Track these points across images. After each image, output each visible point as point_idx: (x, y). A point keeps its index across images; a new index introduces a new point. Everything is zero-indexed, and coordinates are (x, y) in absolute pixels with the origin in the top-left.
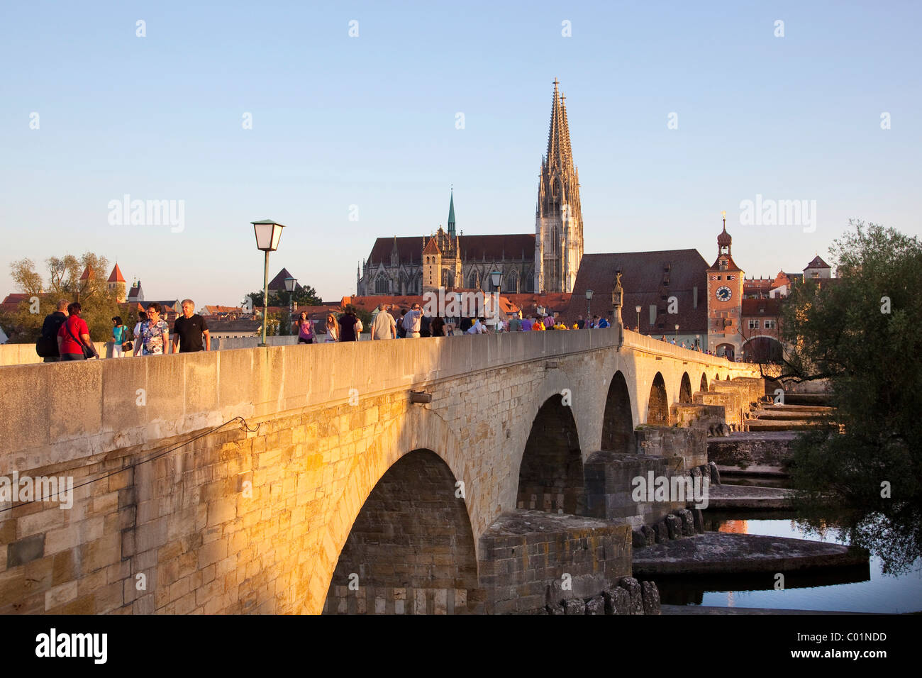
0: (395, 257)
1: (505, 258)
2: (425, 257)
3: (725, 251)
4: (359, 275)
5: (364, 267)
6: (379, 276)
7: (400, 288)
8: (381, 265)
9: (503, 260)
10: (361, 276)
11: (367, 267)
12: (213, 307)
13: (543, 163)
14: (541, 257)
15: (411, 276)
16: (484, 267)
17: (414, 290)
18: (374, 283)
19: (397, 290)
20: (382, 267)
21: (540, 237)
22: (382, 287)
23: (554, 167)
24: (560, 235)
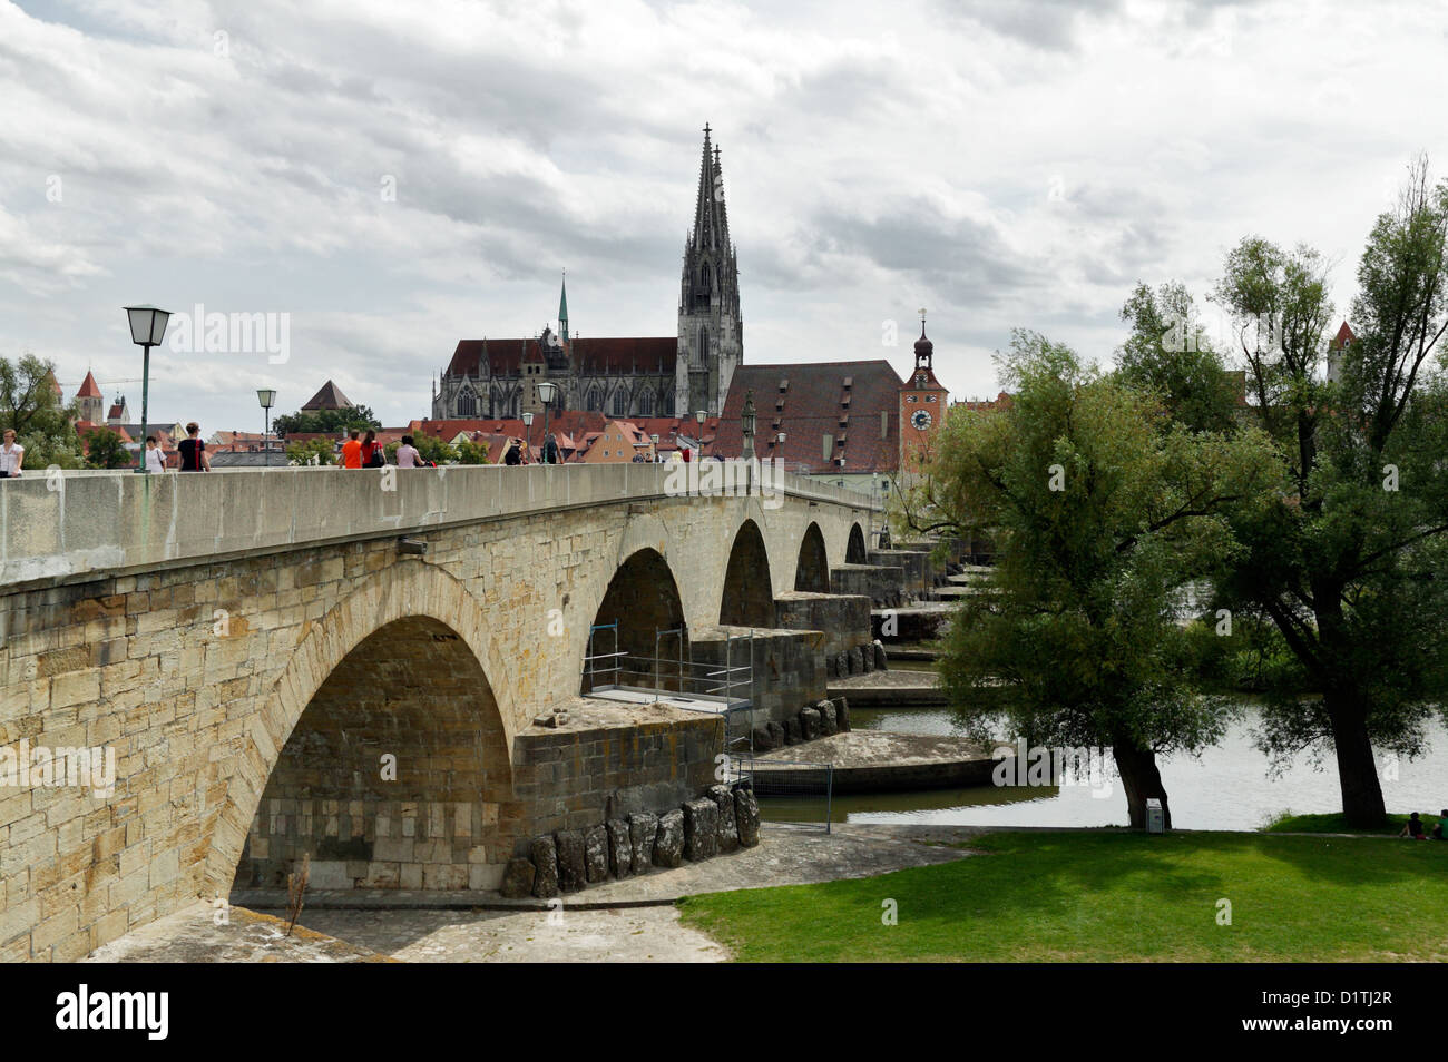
0: (483, 368)
1: (636, 370)
2: (524, 367)
3: (924, 363)
4: (434, 391)
5: (443, 379)
6: (462, 392)
7: (491, 410)
8: (466, 377)
9: (634, 373)
10: (438, 392)
11: (446, 379)
12: (229, 433)
13: (689, 241)
14: (682, 369)
15: (508, 393)
16: (607, 383)
17: (511, 412)
18: (456, 402)
19: (487, 412)
20: (466, 381)
21: (682, 344)
22: (467, 407)
23: (703, 247)
24: (711, 339)
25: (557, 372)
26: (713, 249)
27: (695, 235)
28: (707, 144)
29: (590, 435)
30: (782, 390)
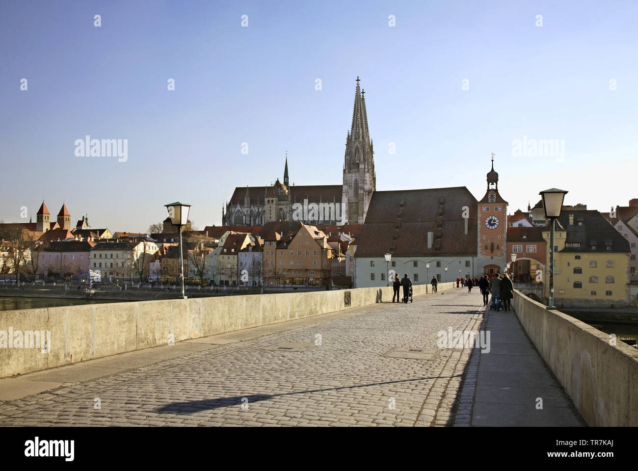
0: (247, 200)
2: (266, 200)
3: (493, 187)
4: (223, 212)
5: (227, 207)
6: (236, 213)
8: (238, 205)
10: (225, 213)
11: (229, 207)
12: (122, 233)
13: (348, 136)
14: (345, 199)
15: (259, 213)
17: (260, 223)
18: (233, 218)
20: (238, 207)
21: (345, 188)
22: (239, 220)
23: (356, 139)
24: (360, 185)
25: (282, 202)
26: (361, 140)
27: (352, 133)
28: (358, 88)
30: (402, 206)
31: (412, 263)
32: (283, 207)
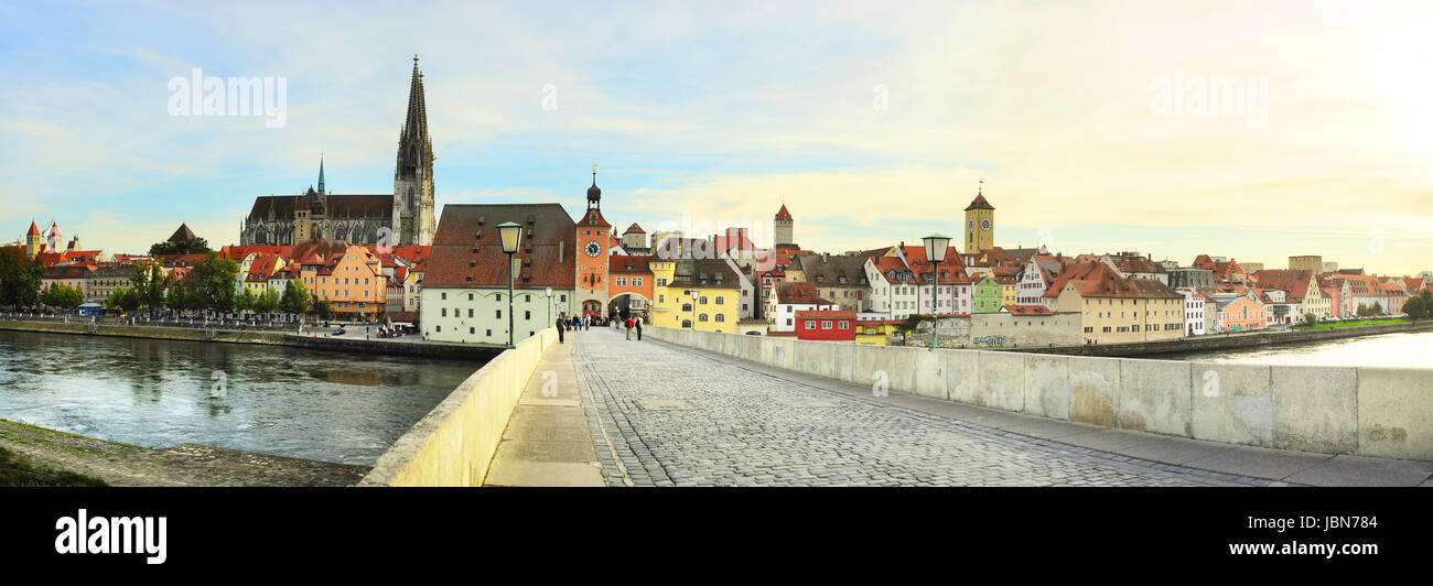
0: (272, 214)
1: (367, 215)
2: (296, 213)
3: (594, 206)
4: (242, 228)
6: (258, 229)
7: (276, 240)
8: (260, 219)
9: (365, 217)
10: (244, 228)
11: (248, 221)
13: (402, 131)
14: (396, 215)
15: (286, 229)
16: (349, 223)
17: (287, 241)
18: (254, 235)
19: (273, 241)
20: (261, 222)
21: (398, 198)
22: (261, 238)
23: (412, 135)
24: (416, 196)
25: (316, 216)
26: (418, 138)
27: (406, 128)
28: (415, 71)
29: (336, 255)
30: (481, 224)
31: (495, 296)
32: (318, 222)
